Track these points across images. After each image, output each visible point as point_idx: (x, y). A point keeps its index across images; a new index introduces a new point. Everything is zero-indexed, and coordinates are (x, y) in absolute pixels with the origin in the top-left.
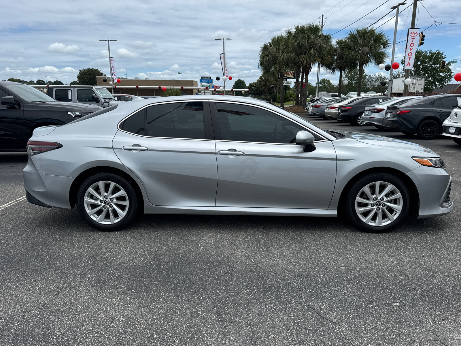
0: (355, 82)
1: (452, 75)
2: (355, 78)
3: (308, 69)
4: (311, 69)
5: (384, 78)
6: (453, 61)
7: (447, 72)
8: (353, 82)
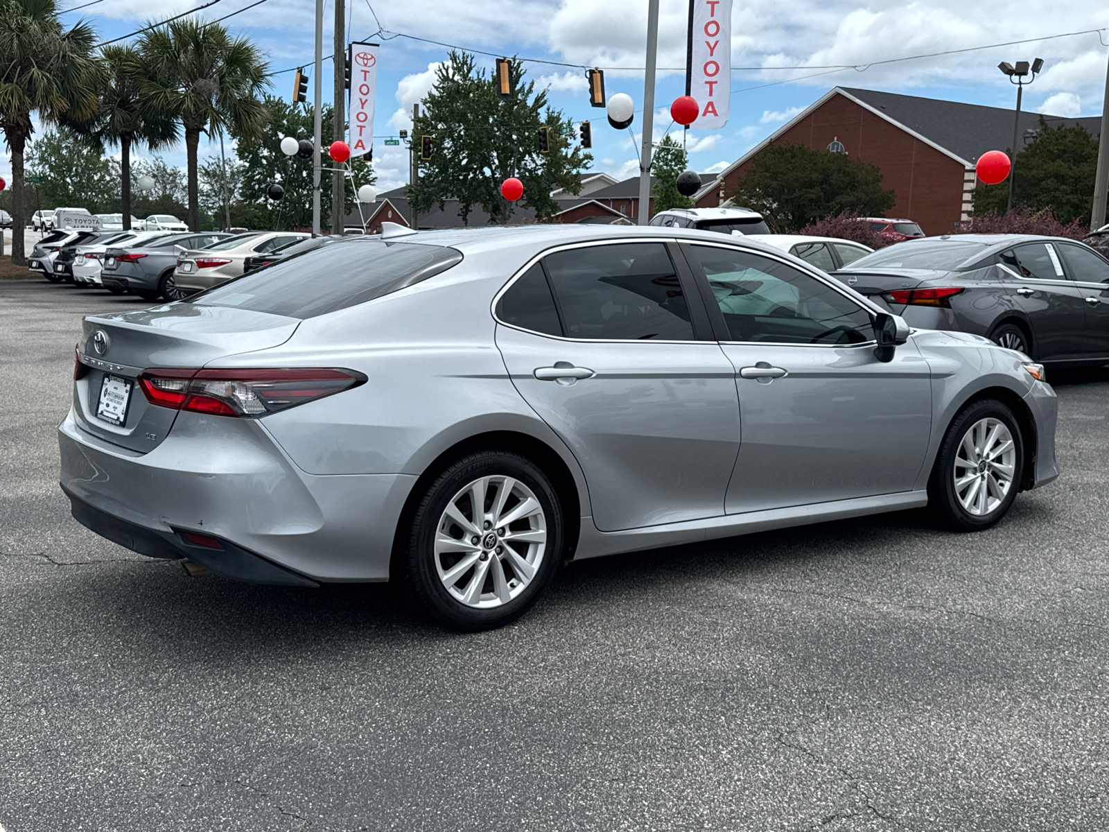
0: (76, 180)
1: (371, 176)
2: (74, 169)
3: (22, 130)
4: (32, 131)
5: (175, 173)
6: (389, 139)
7: (358, 170)
8: (68, 180)
